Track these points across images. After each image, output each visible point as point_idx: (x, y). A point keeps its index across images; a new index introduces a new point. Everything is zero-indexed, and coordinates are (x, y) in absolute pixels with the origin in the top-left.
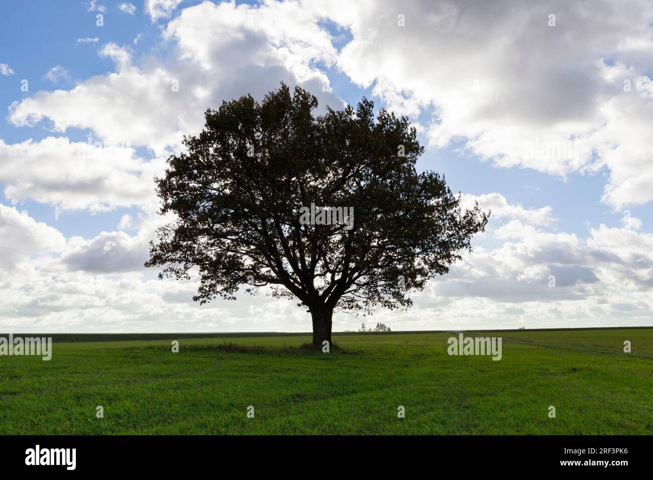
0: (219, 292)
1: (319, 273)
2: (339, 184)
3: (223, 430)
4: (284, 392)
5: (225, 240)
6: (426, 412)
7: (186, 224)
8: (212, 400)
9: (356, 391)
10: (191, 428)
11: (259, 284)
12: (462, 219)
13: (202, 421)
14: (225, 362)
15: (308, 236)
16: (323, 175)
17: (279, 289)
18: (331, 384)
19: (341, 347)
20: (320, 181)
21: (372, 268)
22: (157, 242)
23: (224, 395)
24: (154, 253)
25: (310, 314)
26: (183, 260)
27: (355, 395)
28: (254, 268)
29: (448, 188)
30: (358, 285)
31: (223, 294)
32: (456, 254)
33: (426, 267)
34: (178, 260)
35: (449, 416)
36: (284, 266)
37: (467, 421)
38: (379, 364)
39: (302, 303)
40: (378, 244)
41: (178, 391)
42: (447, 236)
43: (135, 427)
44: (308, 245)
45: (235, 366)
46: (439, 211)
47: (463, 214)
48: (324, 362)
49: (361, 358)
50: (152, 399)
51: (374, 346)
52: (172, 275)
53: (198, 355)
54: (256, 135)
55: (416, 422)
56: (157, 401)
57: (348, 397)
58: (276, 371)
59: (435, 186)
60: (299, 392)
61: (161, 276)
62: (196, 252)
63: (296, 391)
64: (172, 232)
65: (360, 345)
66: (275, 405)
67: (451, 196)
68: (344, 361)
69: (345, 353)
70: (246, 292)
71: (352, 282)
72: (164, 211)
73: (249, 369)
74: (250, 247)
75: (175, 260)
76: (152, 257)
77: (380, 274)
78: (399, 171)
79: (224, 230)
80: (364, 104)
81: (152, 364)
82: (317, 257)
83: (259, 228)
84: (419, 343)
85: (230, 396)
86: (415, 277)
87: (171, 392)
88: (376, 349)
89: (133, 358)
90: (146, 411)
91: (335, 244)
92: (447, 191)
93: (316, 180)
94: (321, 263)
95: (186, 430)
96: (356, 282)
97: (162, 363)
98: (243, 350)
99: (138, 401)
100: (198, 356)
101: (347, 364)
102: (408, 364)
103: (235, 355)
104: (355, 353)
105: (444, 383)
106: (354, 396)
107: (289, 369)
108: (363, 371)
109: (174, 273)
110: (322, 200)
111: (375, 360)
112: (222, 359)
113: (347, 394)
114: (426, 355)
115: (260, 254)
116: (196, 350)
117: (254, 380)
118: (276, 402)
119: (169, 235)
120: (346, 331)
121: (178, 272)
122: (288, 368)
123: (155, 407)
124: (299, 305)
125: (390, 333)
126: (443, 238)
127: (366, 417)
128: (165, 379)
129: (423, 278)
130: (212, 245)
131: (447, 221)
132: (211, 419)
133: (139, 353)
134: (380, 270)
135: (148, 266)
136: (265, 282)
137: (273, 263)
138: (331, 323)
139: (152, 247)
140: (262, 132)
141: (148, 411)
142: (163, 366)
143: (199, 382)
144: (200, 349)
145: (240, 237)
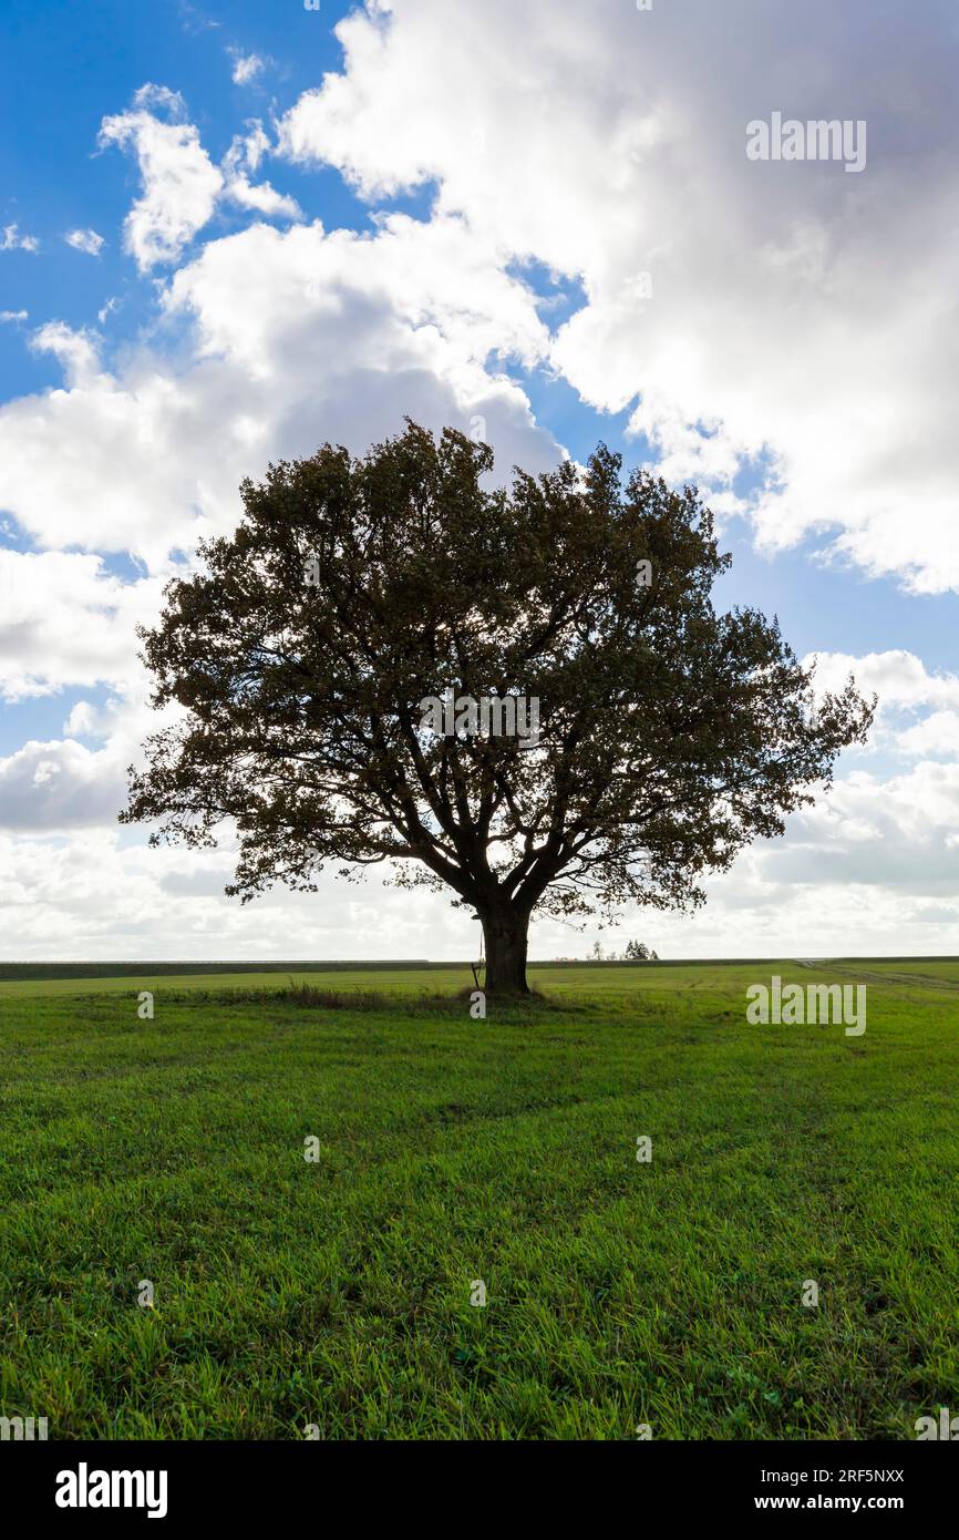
0: (280, 874)
1: (498, 833)
2: (542, 638)
3: (287, 1186)
4: (422, 1098)
5: (294, 760)
6: (732, 1149)
7: (207, 728)
8: (263, 1117)
9: (580, 1097)
10: (218, 1181)
11: (367, 858)
12: (817, 714)
13: (241, 1165)
14: (294, 1030)
15: (473, 754)
16: (507, 617)
17: (410, 868)
18: (524, 1083)
19: (547, 996)
20: (500, 631)
21: (616, 822)
22: (144, 768)
23: (289, 1105)
24: (138, 791)
25: (479, 922)
26: (201, 806)
27: (576, 1107)
28: (356, 822)
29: (787, 645)
30: (584, 859)
31: (288, 878)
32: (802, 793)
33: (737, 820)
34: (190, 806)
35: (785, 1157)
36: (421, 818)
37: (823, 1169)
38: (631, 1035)
39: (462, 900)
40: (628, 769)
41: (189, 1096)
42: (783, 751)
43: (98, 1177)
44: (474, 772)
45: (314, 1040)
46: (764, 696)
47: (819, 704)
48: (509, 1030)
49: (591, 1022)
50: (135, 1113)
51: (623, 992)
52: (177, 839)
53: (234, 1012)
54: (356, 533)
55: (710, 1172)
56: (146, 1119)
57: (560, 1111)
58: (404, 1051)
59: (755, 641)
60: (453, 1100)
61: (154, 841)
62: (229, 787)
63: (448, 1097)
64: (177, 744)
65: (589, 992)
66: (400, 1127)
67: (794, 663)
68: (555, 1028)
69: (555, 1009)
70: (340, 876)
71: (571, 852)
72: (159, 700)
73: (345, 1046)
74: (347, 777)
75: (184, 806)
76: (134, 800)
77: (634, 836)
78: (674, 608)
79: (291, 740)
80: (600, 460)
81: (136, 1034)
82: (494, 800)
83: (366, 735)
84: (721, 987)
85: (304, 1109)
86: (713, 843)
87: (176, 1097)
88: (624, 1000)
89: (94, 1019)
90: (121, 1142)
91: (534, 768)
92: (783, 652)
93: (491, 629)
94: (503, 810)
95: (206, 1186)
96: (580, 852)
97: (158, 1030)
98: (332, 1003)
99: (103, 1119)
100: (235, 1016)
101: (560, 1036)
102: (694, 1036)
103: (315, 1013)
104: (578, 1010)
105: (776, 1079)
106: (575, 1110)
107: (434, 1046)
108: (596, 1052)
109: (182, 834)
110: (504, 672)
111: (622, 1026)
112: (287, 1022)
113: (559, 1103)
114: (735, 1014)
115: (368, 792)
116: (231, 1003)
117: (356, 1070)
118: (403, 1122)
119: (171, 753)
120: (559, 960)
121: (191, 833)
122: (432, 1043)
123: (141, 1131)
124: (455, 904)
125: (658, 963)
126: (775, 758)
127: (601, 1158)
128: (162, 1068)
129: (729, 845)
130: (265, 772)
131: (782, 718)
132: (263, 1160)
133: (108, 1007)
134: (634, 827)
135: (127, 821)
136: (381, 854)
137: (397, 812)
138: (525, 942)
139: (133, 780)
140: (369, 527)
141: (125, 1142)
142: (159, 1038)
143: (237, 1075)
144: (238, 1001)
145: (325, 756)
